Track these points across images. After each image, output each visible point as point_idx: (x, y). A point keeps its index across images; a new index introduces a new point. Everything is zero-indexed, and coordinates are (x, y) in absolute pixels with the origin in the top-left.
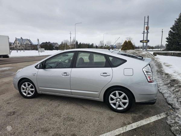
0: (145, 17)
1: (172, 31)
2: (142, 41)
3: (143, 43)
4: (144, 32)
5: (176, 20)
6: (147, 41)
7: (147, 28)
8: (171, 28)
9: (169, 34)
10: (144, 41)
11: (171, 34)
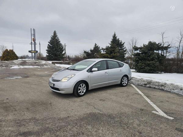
0: (31, 29)
1: (50, 44)
2: (31, 51)
3: (32, 53)
4: (32, 43)
5: (52, 36)
6: (35, 52)
7: (34, 40)
8: (49, 42)
9: (48, 47)
10: (33, 51)
11: (49, 47)
